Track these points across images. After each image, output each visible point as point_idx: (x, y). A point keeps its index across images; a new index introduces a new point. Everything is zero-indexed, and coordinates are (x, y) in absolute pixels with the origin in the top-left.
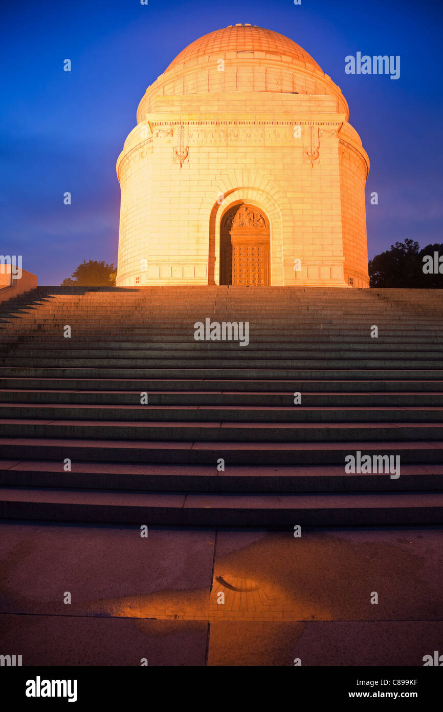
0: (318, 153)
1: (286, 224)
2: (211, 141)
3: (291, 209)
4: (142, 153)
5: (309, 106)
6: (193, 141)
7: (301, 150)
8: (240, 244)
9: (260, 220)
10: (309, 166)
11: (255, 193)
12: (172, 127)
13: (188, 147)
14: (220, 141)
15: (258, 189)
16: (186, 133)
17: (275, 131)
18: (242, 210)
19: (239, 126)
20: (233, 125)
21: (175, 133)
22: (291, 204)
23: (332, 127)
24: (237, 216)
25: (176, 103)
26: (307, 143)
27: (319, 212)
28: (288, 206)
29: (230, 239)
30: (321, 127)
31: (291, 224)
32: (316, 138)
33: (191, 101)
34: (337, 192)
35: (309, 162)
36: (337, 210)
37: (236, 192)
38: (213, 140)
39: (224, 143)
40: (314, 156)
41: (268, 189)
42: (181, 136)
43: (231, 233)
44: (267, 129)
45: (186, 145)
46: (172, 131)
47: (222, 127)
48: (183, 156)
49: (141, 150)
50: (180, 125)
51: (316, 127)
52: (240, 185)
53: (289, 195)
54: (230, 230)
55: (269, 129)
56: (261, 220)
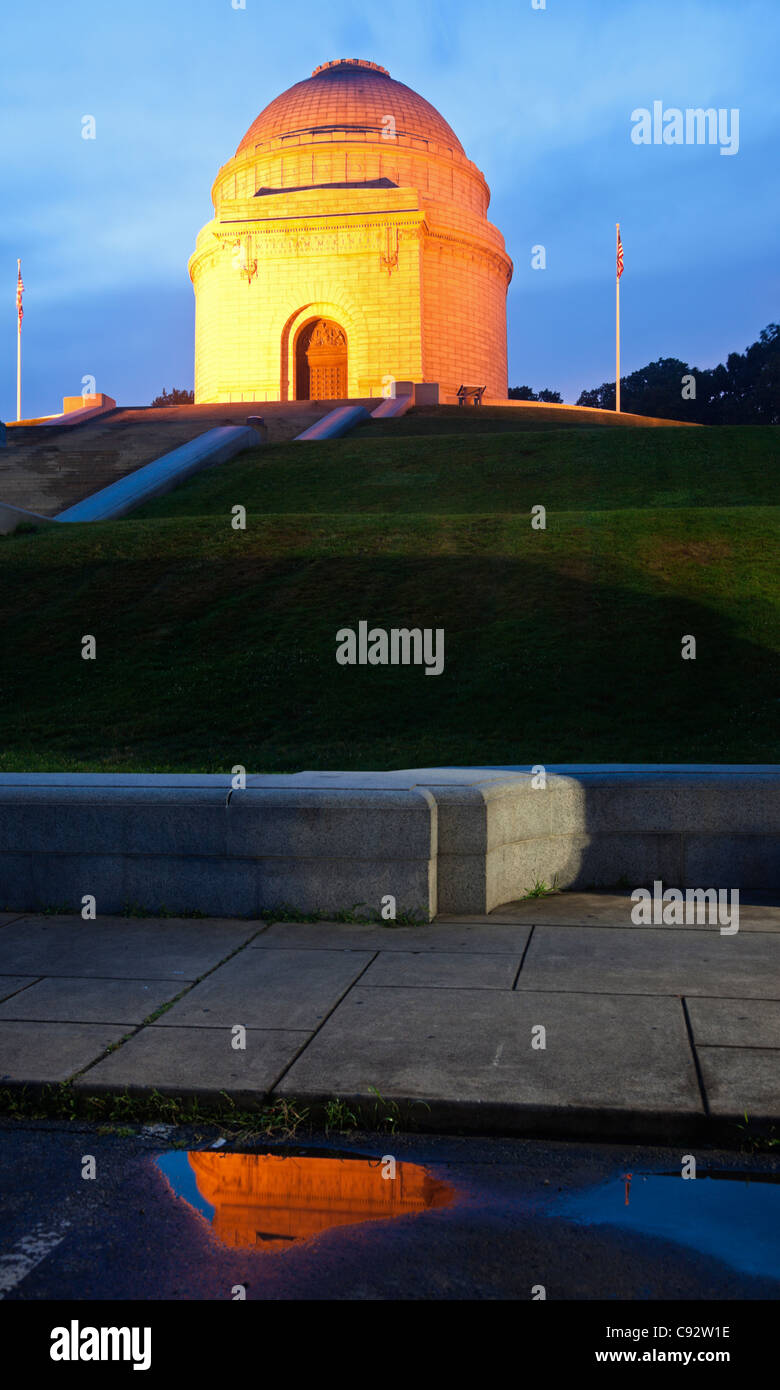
0: (396, 258)
1: (361, 342)
2: (280, 252)
3: (367, 325)
4: (213, 260)
5: (388, 203)
6: (262, 253)
7: (378, 257)
8: (317, 366)
9: (339, 337)
10: (385, 274)
11: (330, 307)
12: (239, 237)
13: (256, 260)
14: (290, 251)
15: (332, 304)
16: (253, 243)
17: (349, 236)
18: (320, 327)
19: (310, 232)
20: (304, 232)
21: (243, 243)
22: (366, 318)
23: (411, 226)
24: (315, 332)
25: (243, 208)
26: (383, 248)
27: (396, 326)
28: (364, 320)
29: (307, 360)
30: (400, 227)
31: (367, 341)
32: (394, 242)
33: (258, 205)
34: (416, 302)
35: (386, 269)
36: (416, 322)
37: (310, 308)
38: (283, 250)
39: (294, 254)
40: (390, 262)
41: (342, 303)
42: (248, 247)
43: (307, 353)
44: (340, 234)
45: (254, 257)
46: (239, 241)
47: (292, 234)
48: (252, 270)
49: (211, 257)
50: (246, 235)
51: (394, 227)
52: (313, 301)
53: (365, 308)
54: (307, 350)
55: (343, 234)
56: (341, 337)
